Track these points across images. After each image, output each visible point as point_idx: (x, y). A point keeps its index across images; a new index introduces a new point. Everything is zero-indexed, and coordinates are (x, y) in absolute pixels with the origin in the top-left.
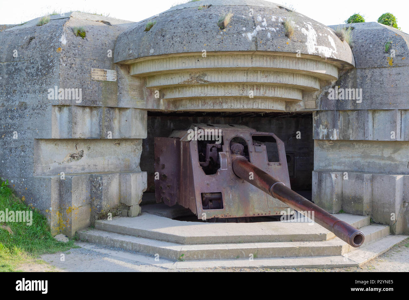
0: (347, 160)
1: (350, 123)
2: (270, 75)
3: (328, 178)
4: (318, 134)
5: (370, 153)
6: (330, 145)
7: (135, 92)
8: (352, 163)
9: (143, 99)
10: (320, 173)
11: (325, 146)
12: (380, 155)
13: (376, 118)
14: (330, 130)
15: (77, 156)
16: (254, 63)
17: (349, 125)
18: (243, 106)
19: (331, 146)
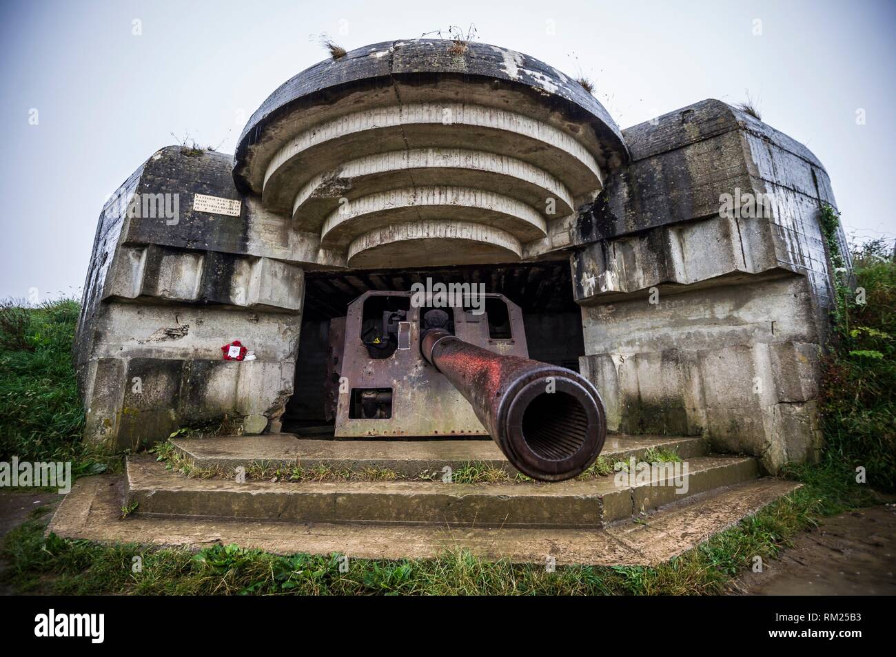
0: (643, 334)
1: (636, 260)
2: (452, 154)
3: (607, 364)
4: (580, 289)
5: (686, 315)
6: (610, 312)
7: (272, 235)
8: (654, 338)
9: (286, 247)
10: (593, 358)
11: (600, 315)
12: (707, 317)
13: (686, 242)
14: (600, 277)
15: (178, 334)
16: (405, 116)
17: (635, 264)
18: (428, 234)
19: (612, 313)
